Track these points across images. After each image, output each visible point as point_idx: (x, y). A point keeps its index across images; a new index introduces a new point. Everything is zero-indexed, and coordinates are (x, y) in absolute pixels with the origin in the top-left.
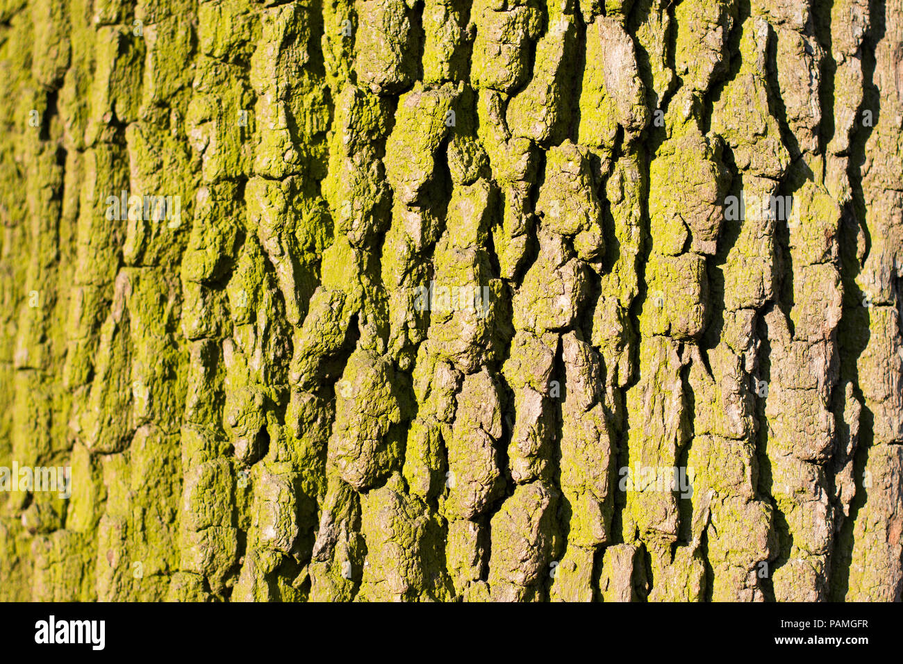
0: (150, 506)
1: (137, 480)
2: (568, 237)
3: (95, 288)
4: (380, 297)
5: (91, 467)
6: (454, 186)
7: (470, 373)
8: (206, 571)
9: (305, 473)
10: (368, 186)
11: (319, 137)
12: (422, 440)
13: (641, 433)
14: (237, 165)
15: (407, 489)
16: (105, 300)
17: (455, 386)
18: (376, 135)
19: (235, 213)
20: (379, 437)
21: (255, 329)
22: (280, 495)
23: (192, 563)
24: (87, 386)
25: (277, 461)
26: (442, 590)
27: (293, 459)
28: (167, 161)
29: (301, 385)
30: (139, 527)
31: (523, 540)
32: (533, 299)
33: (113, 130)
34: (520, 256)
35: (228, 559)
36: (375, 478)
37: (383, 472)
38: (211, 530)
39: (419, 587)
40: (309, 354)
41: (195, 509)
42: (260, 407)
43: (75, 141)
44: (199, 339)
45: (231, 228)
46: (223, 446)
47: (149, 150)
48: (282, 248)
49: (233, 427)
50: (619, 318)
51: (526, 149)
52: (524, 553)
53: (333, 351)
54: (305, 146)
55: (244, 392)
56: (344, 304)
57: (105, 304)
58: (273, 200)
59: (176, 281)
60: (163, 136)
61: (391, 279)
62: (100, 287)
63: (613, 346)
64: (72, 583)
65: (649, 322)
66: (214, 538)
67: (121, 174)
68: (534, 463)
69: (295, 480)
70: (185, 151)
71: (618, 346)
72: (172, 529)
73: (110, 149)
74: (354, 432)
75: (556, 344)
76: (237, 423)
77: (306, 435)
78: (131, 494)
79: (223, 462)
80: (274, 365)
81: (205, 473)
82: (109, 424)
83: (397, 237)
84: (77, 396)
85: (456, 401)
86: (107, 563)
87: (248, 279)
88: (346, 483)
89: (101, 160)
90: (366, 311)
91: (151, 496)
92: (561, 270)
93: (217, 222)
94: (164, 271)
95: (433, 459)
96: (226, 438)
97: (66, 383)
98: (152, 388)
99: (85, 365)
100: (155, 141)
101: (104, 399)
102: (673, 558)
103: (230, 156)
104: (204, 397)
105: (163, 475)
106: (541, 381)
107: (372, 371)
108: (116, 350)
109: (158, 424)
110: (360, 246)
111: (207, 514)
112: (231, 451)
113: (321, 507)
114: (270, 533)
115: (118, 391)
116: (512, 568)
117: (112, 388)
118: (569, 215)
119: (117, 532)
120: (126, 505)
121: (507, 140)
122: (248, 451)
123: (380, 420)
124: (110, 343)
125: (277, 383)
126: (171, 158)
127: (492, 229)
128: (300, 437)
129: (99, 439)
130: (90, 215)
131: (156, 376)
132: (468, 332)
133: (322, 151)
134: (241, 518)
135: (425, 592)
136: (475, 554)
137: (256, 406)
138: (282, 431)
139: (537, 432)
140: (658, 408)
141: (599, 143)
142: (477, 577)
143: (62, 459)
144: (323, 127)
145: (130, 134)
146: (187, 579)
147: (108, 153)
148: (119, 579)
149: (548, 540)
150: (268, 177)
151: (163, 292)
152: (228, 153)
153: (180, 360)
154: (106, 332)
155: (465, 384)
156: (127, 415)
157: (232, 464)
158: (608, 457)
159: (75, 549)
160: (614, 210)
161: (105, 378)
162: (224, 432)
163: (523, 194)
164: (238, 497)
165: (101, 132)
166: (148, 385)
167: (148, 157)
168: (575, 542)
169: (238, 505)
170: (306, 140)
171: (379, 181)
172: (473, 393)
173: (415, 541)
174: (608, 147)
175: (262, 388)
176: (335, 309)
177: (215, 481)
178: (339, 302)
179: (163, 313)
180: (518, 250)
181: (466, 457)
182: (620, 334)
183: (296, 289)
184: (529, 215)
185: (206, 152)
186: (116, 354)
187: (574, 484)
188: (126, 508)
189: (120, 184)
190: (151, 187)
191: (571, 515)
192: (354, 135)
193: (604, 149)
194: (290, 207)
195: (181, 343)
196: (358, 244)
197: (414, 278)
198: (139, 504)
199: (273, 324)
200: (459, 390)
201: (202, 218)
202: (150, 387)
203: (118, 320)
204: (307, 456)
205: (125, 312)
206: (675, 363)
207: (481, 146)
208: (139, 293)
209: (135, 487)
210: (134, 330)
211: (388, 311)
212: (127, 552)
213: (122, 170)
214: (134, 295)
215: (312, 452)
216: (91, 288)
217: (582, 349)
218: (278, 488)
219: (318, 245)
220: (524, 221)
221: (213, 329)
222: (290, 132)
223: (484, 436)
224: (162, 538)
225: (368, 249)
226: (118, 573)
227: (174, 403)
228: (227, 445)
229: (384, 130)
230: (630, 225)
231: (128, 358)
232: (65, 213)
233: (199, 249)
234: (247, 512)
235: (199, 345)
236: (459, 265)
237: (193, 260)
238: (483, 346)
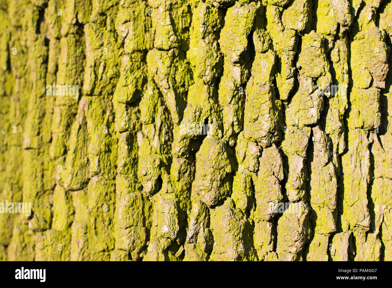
0: (98, 217)
1: (92, 204)
2: (314, 79)
3: (67, 107)
4: (218, 110)
5: (66, 198)
6: (256, 54)
7: (267, 147)
8: (130, 249)
9: (181, 198)
10: (212, 54)
11: (186, 30)
12: (243, 181)
13: (351, 177)
14: (143, 44)
15: (235, 206)
16: (72, 113)
17: (259, 154)
18: (216, 28)
19: (141, 68)
20: (221, 180)
21: (155, 126)
22: (170, 210)
23: (123, 245)
24: (64, 157)
25: (167, 192)
26: (253, 256)
27: (175, 192)
28: (106, 42)
29: (180, 154)
30: (93, 227)
31: (296, 231)
32: (297, 110)
33: (76, 28)
34: (291, 88)
35: (141, 243)
36: (219, 201)
37: (223, 198)
38: (132, 228)
39: (242, 256)
40: (184, 138)
41: (125, 217)
42: (158, 165)
43: (55, 34)
44: (124, 131)
45: (141, 76)
46: (138, 186)
47: (97, 37)
48: (169, 85)
49: (144, 175)
50: (340, 120)
51: (294, 35)
52: (296, 238)
53: (196, 137)
54: (179, 34)
55: (150, 158)
56: (201, 113)
57: (72, 115)
58: (164, 60)
59: (110, 103)
60: (103, 30)
61: (224, 100)
62: (70, 106)
63: (337, 133)
64: (57, 256)
65: (353, 122)
66: (134, 232)
67: (80, 50)
68: (299, 192)
69: (177, 202)
70: (114, 38)
71: (339, 133)
72: (110, 228)
73: (75, 37)
74: (209, 177)
75: (310, 133)
76: (147, 173)
77: (182, 179)
78: (89, 210)
79: (138, 193)
80: (164, 144)
81: (129, 199)
82: (76, 175)
83: (227, 80)
84: (59, 162)
85: (259, 161)
86: (77, 246)
87: (151, 101)
88: (203, 203)
89: (70, 42)
90: (212, 117)
91: (99, 211)
92: (312, 95)
93: (133, 73)
94: (104, 98)
95: (248, 191)
96: (139, 182)
97: (52, 155)
98: (100, 157)
99: (62, 146)
100: (99, 33)
101: (74, 163)
102: (366, 239)
103: (140, 39)
104: (128, 161)
105: (105, 201)
106: (302, 151)
107: (218, 147)
108: (79, 138)
109: (102, 175)
110: (209, 84)
111: (131, 221)
112: (141, 188)
113: (189, 216)
114: (166, 229)
115: (81, 158)
116: (290, 245)
117: (78, 157)
118: (315, 68)
119: (82, 230)
120: (86, 216)
121: (283, 31)
122: (152, 188)
123: (221, 171)
124: (77, 135)
125: (166, 153)
126: (108, 41)
127: (276, 75)
128: (178, 181)
129: (71, 183)
130: (65, 71)
131: (102, 151)
132: (266, 127)
133: (187, 37)
134: (147, 222)
135: (245, 258)
136: (270, 238)
137: (156, 165)
138: (170, 177)
139: (301, 177)
140: (358, 164)
141: (328, 33)
142: (272, 250)
143: (49, 194)
144: (187, 25)
145: (86, 29)
146: (120, 253)
147: (74, 39)
148: (83, 254)
149: (307, 231)
150: (161, 49)
151: (104, 108)
152: (139, 38)
153: (113, 143)
154: (75, 129)
155: (263, 153)
156: (85, 170)
157: (142, 195)
158: (336, 189)
159: (58, 239)
160: (335, 66)
161: (74, 152)
162: (137, 179)
163: (291, 58)
164: (145, 211)
165: (70, 28)
166: (97, 155)
167: (96, 41)
168: (319, 232)
169: (145, 215)
170: (180, 31)
171: (217, 51)
172: (269, 157)
173: (240, 232)
174: (333, 35)
175: (159, 156)
176: (197, 115)
177: (134, 203)
178: (199, 112)
179: (104, 119)
180: (290, 86)
181: (267, 190)
182: (340, 128)
183: (176, 106)
184: (294, 68)
185: (127, 38)
186: (79, 140)
187: (319, 202)
188: (87, 218)
189: (80, 55)
190: (98, 55)
191: (317, 218)
192: (205, 28)
193: (331, 36)
194: (173, 65)
195: (113, 134)
196: (208, 82)
197: (237, 100)
198: (93, 216)
199: (164, 124)
200: (261, 156)
201: (126, 71)
202: (98, 156)
203: (81, 123)
204: (182, 190)
205: (85, 118)
206: (366, 142)
207: (268, 34)
208: (92, 109)
209: (91, 207)
210: (89, 128)
211: (223, 117)
212: (87, 240)
213: (81, 48)
214: (89, 110)
215: (185, 188)
216: (66, 107)
217: (323, 135)
218: (169, 206)
219: (186, 84)
220: (292, 71)
221: (132, 127)
222: (172, 26)
223: (275, 179)
224: (105, 233)
225: (213, 85)
226: (83, 251)
227: (110, 164)
228: (140, 185)
229: (220, 26)
230: (344, 73)
231: (86, 142)
232: (49, 70)
233: (125, 86)
234: (150, 219)
235: (125, 134)
236: (261, 93)
237: (122, 92)
238: (273, 134)
